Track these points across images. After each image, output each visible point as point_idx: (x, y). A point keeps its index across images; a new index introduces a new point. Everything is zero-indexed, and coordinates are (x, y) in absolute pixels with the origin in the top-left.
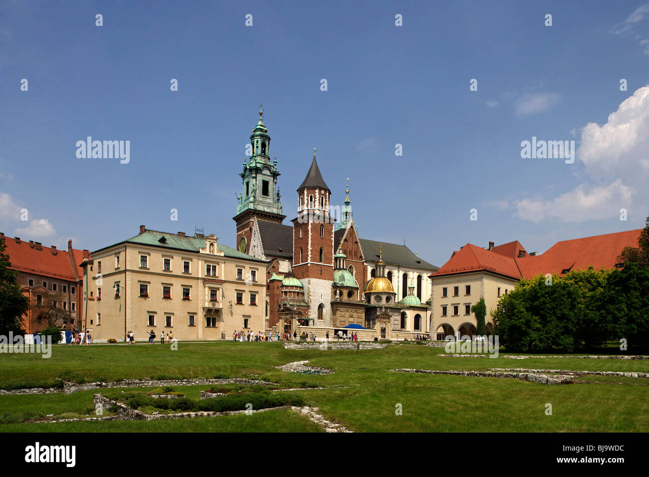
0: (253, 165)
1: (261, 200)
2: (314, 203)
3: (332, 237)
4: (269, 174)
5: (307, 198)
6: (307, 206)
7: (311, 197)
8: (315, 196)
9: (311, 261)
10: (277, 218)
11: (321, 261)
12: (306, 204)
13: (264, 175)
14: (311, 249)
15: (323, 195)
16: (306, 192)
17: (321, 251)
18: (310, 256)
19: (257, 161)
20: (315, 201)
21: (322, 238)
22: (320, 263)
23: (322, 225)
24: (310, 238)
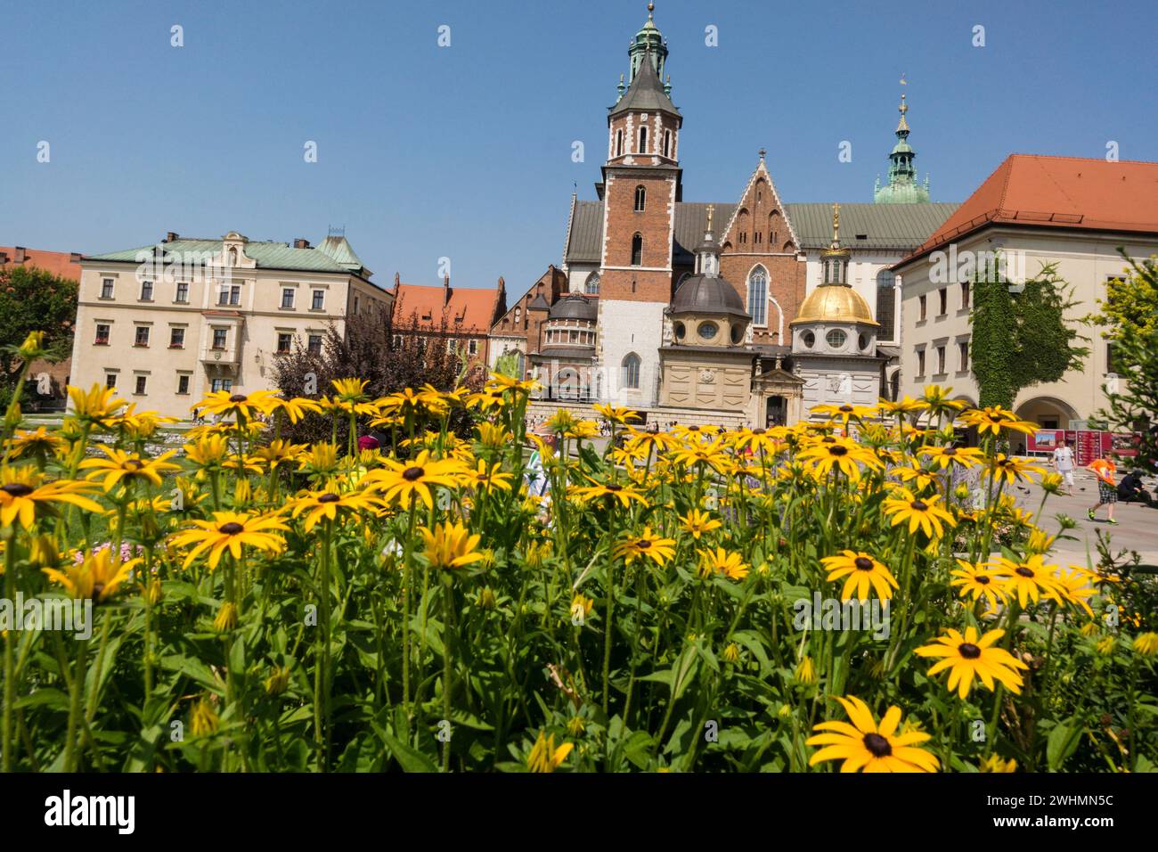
2: (624, 144)
3: (670, 208)
5: (613, 137)
7: (620, 134)
8: (625, 129)
9: (606, 264)
11: (635, 260)
14: (609, 238)
15: (644, 122)
16: (612, 126)
17: (637, 240)
18: (605, 254)
20: (625, 139)
21: (639, 214)
22: (634, 267)
23: (641, 187)
24: (606, 216)
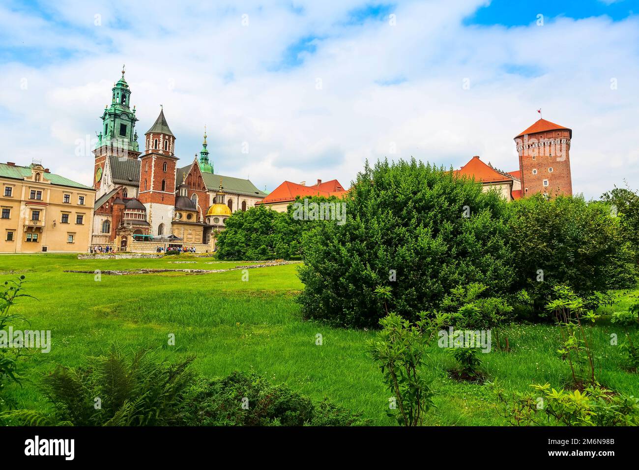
0: (113, 111)
2: (159, 145)
3: (175, 172)
4: (127, 119)
5: (152, 141)
7: (156, 140)
8: (159, 140)
9: (153, 189)
10: (133, 154)
11: (163, 189)
12: (151, 145)
13: (123, 119)
14: (153, 180)
15: (167, 139)
16: (151, 136)
17: (164, 182)
18: (152, 186)
19: (116, 108)
20: (159, 144)
21: (164, 173)
22: (162, 192)
23: (165, 162)
24: (153, 171)
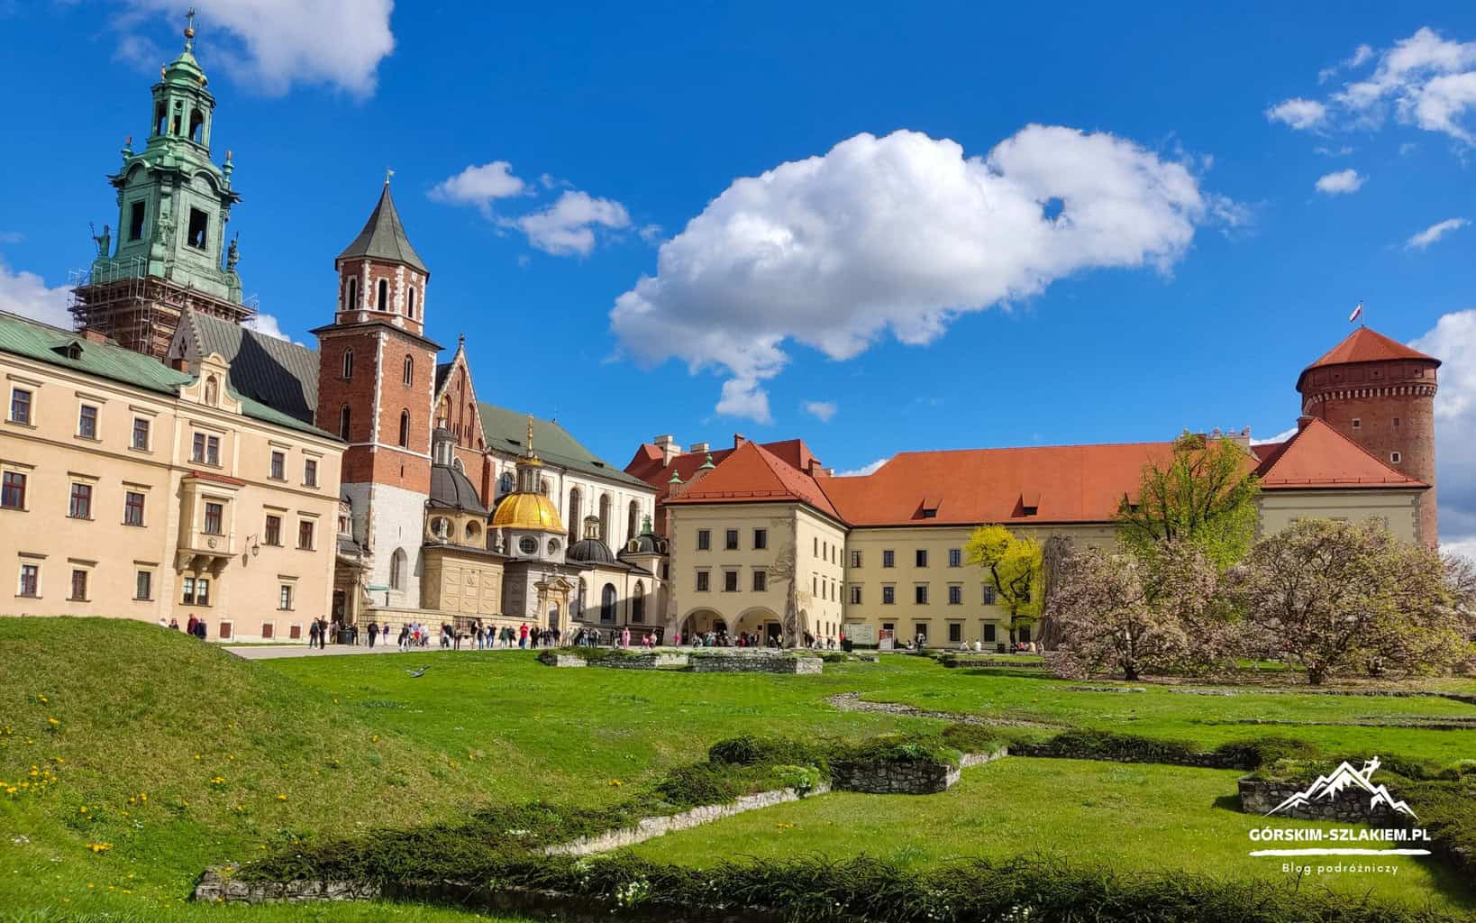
0: (167, 162)
1: (184, 257)
2: (391, 299)
3: (431, 388)
4: (212, 196)
5: (370, 283)
6: (371, 304)
7: (383, 284)
8: (394, 283)
9: (379, 440)
11: (402, 443)
12: (367, 297)
13: (197, 193)
14: (381, 410)
15: (412, 282)
16: (367, 268)
17: (404, 418)
18: (378, 428)
19: (180, 155)
20: (393, 295)
21: (406, 387)
22: (400, 449)
23: (410, 354)
24: (378, 383)
